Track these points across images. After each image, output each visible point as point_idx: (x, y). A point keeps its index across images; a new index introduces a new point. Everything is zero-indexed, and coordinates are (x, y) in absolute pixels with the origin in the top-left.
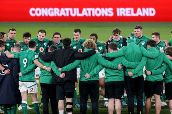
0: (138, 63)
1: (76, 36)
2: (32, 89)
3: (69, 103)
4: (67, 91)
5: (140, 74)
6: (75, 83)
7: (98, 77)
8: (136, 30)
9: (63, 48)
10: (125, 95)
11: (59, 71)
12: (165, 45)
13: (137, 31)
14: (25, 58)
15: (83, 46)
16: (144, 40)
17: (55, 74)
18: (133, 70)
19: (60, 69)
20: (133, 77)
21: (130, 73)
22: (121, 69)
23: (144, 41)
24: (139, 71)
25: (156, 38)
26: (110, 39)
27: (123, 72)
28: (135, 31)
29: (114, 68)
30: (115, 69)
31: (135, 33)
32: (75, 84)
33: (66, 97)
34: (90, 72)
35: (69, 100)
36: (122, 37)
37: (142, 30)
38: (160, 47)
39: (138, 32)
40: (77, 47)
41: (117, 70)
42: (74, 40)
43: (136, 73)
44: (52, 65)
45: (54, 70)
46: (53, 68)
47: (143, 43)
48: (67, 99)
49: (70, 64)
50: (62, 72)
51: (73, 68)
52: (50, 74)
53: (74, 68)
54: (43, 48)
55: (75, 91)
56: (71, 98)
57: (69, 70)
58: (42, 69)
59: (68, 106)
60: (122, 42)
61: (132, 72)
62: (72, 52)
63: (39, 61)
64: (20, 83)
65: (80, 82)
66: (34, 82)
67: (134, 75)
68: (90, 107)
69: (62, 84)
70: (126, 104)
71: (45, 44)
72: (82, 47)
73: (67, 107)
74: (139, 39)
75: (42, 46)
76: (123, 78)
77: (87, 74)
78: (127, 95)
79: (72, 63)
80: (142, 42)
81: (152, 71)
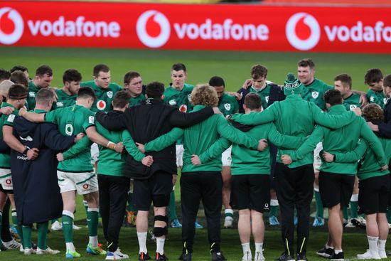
0: (304, 138)
1: (178, 78)
2: (86, 186)
3: (160, 218)
4: (156, 193)
5: (306, 162)
6: (173, 176)
7: (220, 165)
8: (302, 69)
9: (148, 102)
10: (275, 202)
11: (140, 151)
12: (360, 102)
13: (304, 71)
14: (69, 122)
15: (190, 100)
16: (316, 88)
17: (132, 158)
18: (292, 153)
19: (141, 147)
20: (291, 167)
21: (286, 158)
22: (265, 150)
23: (317, 91)
24: (305, 155)
25: (344, 86)
26: (244, 86)
27: (269, 156)
28: (300, 71)
29: (250, 146)
30: (251, 149)
31: (299, 74)
32: (172, 178)
33: (154, 205)
34: (202, 152)
35: (160, 211)
36: (269, 82)
37: (314, 68)
38: (351, 106)
39: (305, 74)
40: (177, 102)
41: (256, 150)
42: (173, 86)
43: (299, 159)
44: (124, 139)
45: (128, 150)
46: (127, 145)
47: (315, 95)
48: (155, 208)
49: (163, 137)
50: (147, 153)
51: (167, 144)
52: (119, 157)
53: (170, 144)
54: (104, 102)
55: (171, 194)
56: (165, 208)
57: (160, 148)
58: (102, 147)
59: (158, 224)
60: (268, 92)
61: (289, 155)
62: (166, 112)
63: (97, 131)
64: (60, 174)
65: (183, 174)
66: (89, 172)
67: (293, 161)
68: (202, 227)
69: (147, 178)
70: (278, 223)
71: (110, 95)
72: (187, 103)
73: (156, 226)
74: (306, 86)
75: (103, 97)
76: (269, 170)
77: (196, 156)
78: (279, 202)
79: (166, 133)
80: (313, 93)
81: (337, 154)
